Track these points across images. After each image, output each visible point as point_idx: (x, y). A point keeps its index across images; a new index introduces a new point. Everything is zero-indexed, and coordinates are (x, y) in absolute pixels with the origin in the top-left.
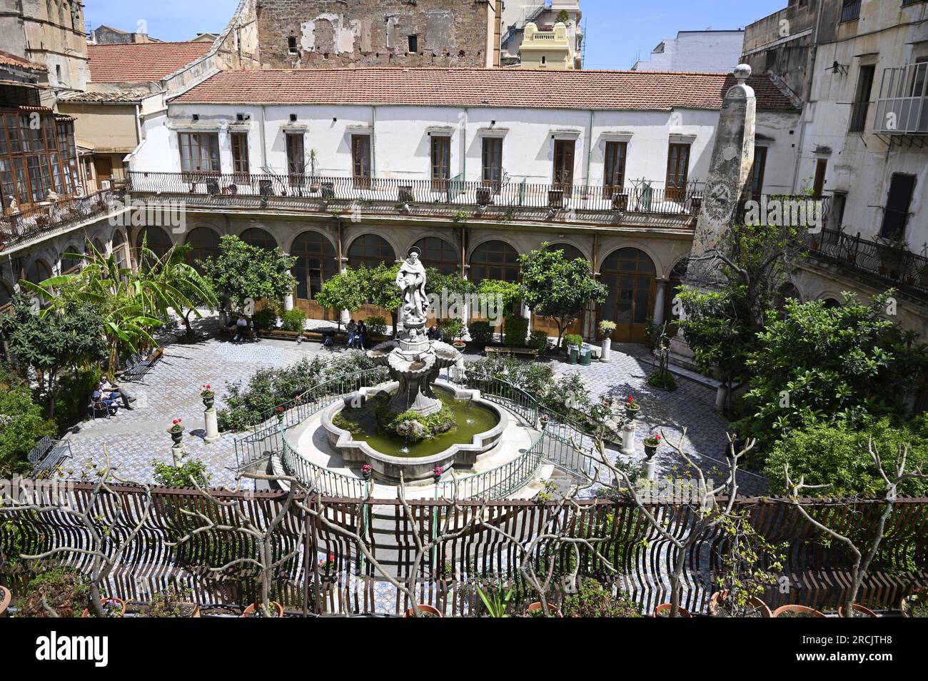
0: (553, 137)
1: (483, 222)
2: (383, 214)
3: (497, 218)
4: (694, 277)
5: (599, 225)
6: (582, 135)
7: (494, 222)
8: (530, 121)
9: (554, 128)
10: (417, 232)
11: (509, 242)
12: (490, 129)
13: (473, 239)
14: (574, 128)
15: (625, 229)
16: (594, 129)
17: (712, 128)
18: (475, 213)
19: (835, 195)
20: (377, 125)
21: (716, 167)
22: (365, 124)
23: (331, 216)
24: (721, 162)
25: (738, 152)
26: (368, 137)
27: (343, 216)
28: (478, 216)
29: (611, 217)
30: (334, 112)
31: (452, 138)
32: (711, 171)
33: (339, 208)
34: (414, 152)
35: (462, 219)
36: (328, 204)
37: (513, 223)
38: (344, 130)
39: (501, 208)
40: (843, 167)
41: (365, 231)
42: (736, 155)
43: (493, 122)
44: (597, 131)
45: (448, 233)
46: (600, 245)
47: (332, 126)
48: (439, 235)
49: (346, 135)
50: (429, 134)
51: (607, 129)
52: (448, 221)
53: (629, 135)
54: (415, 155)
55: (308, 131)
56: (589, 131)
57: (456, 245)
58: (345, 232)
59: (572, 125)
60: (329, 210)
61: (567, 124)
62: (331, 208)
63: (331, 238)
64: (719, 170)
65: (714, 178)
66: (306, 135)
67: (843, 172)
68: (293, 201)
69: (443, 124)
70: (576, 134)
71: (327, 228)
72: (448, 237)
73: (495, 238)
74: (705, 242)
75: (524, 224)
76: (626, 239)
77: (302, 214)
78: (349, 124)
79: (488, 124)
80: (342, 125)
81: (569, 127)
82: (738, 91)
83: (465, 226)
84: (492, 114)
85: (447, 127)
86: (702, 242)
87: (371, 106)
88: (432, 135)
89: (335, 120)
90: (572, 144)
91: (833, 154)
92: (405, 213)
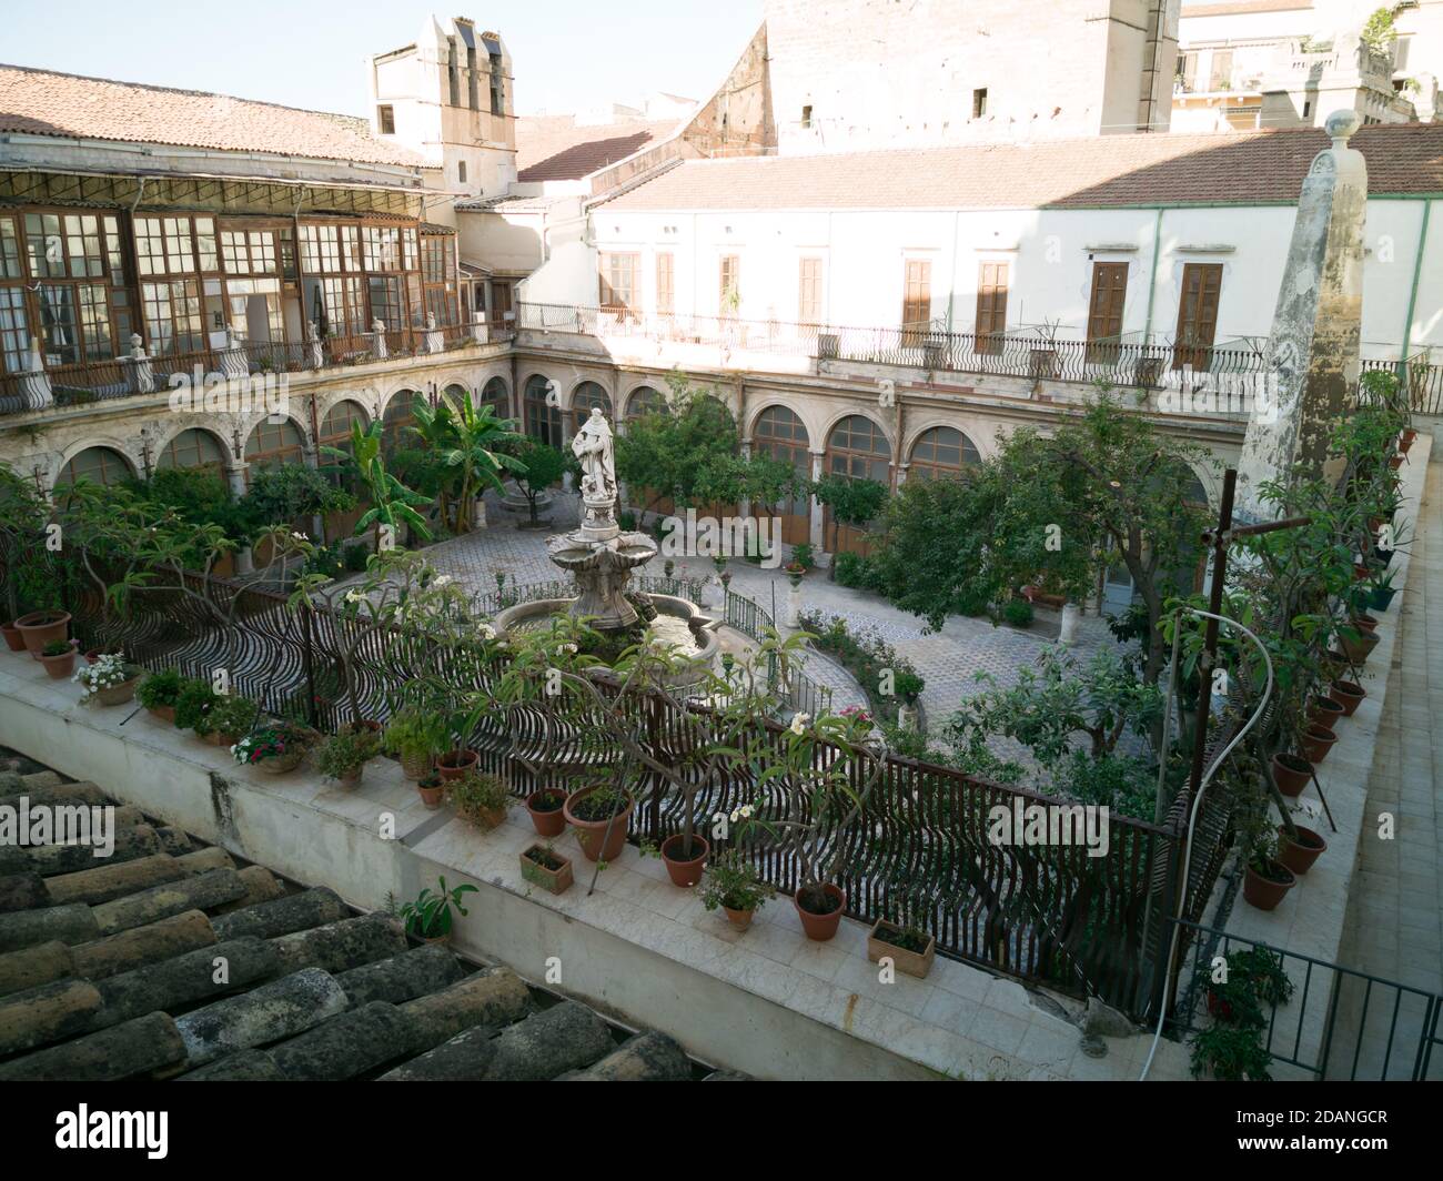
21: (1285, 309)
25: (1316, 278)
32: (1278, 316)
42: (1313, 284)
64: (1288, 313)
65: (1282, 329)
82: (1327, 161)
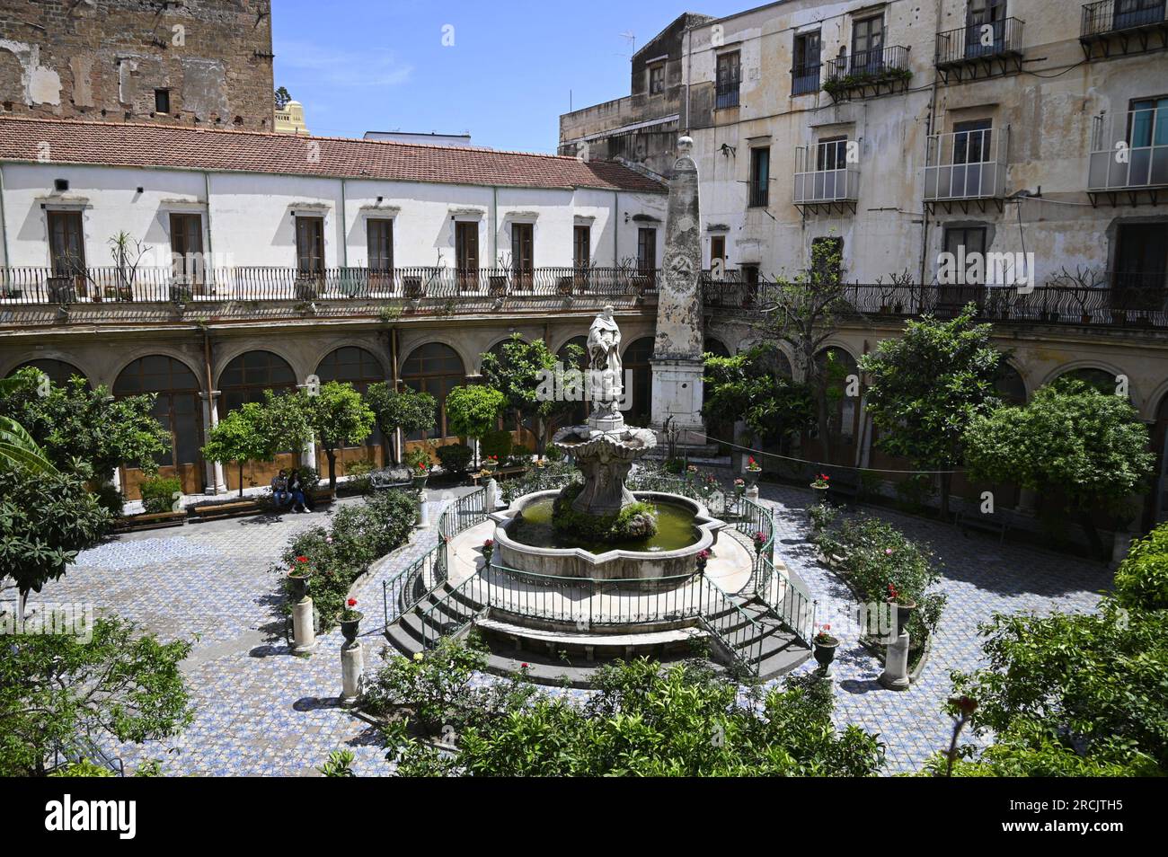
0: (453, 218)
1: (420, 319)
2: (280, 319)
3: (435, 313)
4: (664, 356)
5: (550, 313)
6: (485, 216)
7: (433, 318)
8: (425, 198)
9: (454, 207)
10: (328, 341)
11: (450, 343)
12: (376, 207)
13: (405, 344)
14: (476, 207)
15: (577, 315)
16: (498, 208)
17: (608, 209)
18: (406, 308)
19: (743, 269)
20: (213, 199)
22: (192, 198)
23: (194, 328)
24: (678, 233)
26: (198, 217)
27: (213, 327)
28: (410, 313)
29: (560, 303)
30: (138, 178)
31: (326, 219)
33: (204, 316)
34: (271, 239)
35: (394, 316)
36: (185, 310)
37: (457, 318)
38: (156, 206)
39: (438, 301)
40: (748, 241)
41: (250, 346)
43: (380, 199)
44: (502, 211)
45: (371, 339)
46: (551, 337)
47: (134, 200)
48: (361, 343)
49: (159, 215)
50: (293, 213)
51: (512, 209)
52: (374, 321)
53: (535, 215)
54: (273, 244)
55: (91, 207)
56: (493, 210)
57: (383, 354)
58: (215, 351)
59: (474, 204)
60: (186, 320)
61: (468, 203)
62: (189, 316)
63: (190, 363)
66: (86, 213)
67: (750, 245)
68: (120, 309)
69: (312, 201)
70: (479, 213)
71: (184, 348)
72: (371, 344)
73: (432, 339)
74: (672, 318)
75: (469, 317)
76: (576, 326)
77: (141, 329)
78: (165, 198)
79: (373, 202)
80: (152, 200)
81: (471, 207)
83: (396, 327)
84: (379, 189)
85: (318, 205)
86: (668, 317)
87: (203, 172)
88: (296, 214)
89: (140, 190)
90: (475, 225)
91: (732, 231)
92: (311, 315)
